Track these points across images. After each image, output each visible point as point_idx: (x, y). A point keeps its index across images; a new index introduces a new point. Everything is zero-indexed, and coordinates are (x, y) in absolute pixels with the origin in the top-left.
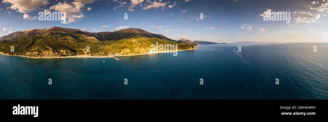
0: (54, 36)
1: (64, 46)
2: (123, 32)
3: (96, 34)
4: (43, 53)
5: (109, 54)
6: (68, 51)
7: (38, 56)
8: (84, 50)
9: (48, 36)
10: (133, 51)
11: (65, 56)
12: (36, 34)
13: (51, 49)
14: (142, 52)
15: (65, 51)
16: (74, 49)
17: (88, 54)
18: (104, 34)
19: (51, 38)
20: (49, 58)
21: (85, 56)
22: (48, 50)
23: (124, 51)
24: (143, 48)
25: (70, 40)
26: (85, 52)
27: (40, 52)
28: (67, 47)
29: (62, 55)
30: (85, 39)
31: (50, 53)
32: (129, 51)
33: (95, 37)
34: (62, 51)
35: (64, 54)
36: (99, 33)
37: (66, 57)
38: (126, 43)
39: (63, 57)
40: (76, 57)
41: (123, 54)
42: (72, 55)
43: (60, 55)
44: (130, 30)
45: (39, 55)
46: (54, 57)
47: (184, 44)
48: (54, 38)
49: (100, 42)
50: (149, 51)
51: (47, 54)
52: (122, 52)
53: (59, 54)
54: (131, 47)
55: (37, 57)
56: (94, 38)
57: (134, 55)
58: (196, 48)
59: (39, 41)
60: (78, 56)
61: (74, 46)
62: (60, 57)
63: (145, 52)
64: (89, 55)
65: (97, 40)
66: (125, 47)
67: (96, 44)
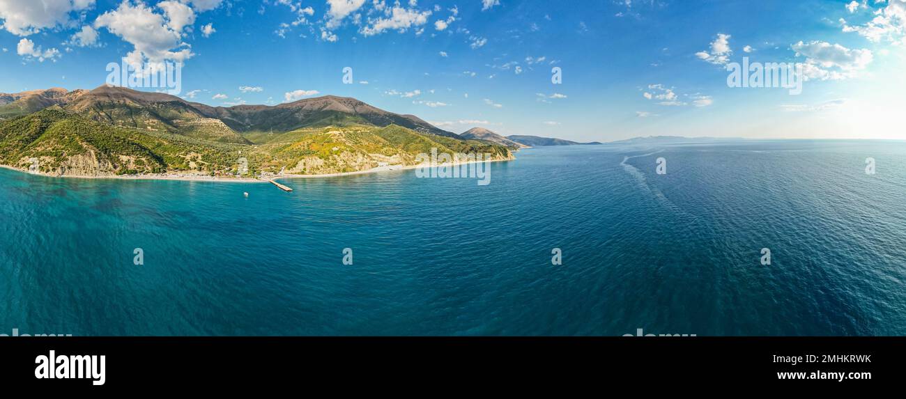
0: (103, 114)
1: (133, 144)
2: (303, 107)
3: (225, 111)
4: (69, 162)
5: (263, 172)
6: (143, 159)
7: (54, 170)
8: (188, 157)
9: (86, 112)
10: (333, 164)
11: (135, 172)
12: (51, 104)
13: (92, 152)
14: (357, 168)
15: (133, 159)
16: (159, 152)
17: (200, 169)
18: (249, 110)
19: (95, 118)
20: (87, 177)
21: (192, 176)
22: (84, 152)
23: (305, 164)
24: (360, 156)
25: (149, 128)
26: (192, 164)
27: (59, 157)
28: (141, 147)
29: (125, 171)
30: (193, 127)
31: (90, 162)
32: (320, 162)
33: (223, 120)
34: (124, 158)
35: (132, 167)
36: (234, 108)
37: (134, 177)
38: (310, 141)
39: (125, 177)
40: (164, 178)
41: (303, 173)
42: (154, 171)
43: (118, 169)
44: (324, 100)
45: (58, 166)
46: (102, 176)
47: (480, 145)
48: (103, 118)
49: (237, 135)
50: (380, 164)
51: (81, 165)
52: (300, 167)
53: (115, 167)
54: (328, 153)
55: (51, 174)
56: (218, 121)
57: (335, 175)
58: (513, 158)
59: (58, 125)
60: (171, 176)
61: (159, 145)
62: (119, 177)
63: (368, 166)
64: (204, 172)
65: (227, 128)
66: (310, 153)
67: (224, 140)
